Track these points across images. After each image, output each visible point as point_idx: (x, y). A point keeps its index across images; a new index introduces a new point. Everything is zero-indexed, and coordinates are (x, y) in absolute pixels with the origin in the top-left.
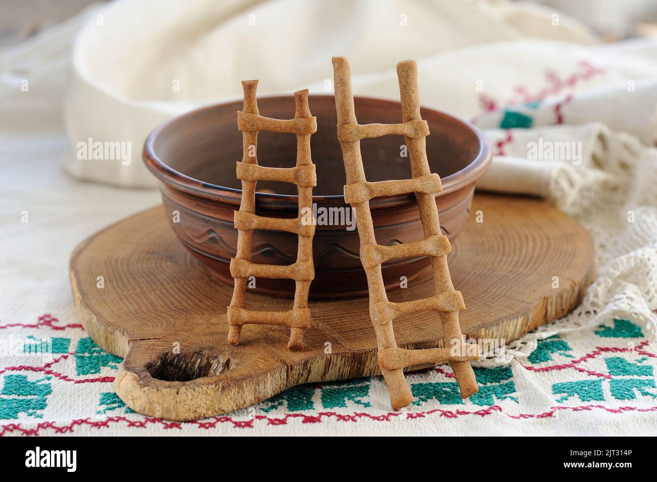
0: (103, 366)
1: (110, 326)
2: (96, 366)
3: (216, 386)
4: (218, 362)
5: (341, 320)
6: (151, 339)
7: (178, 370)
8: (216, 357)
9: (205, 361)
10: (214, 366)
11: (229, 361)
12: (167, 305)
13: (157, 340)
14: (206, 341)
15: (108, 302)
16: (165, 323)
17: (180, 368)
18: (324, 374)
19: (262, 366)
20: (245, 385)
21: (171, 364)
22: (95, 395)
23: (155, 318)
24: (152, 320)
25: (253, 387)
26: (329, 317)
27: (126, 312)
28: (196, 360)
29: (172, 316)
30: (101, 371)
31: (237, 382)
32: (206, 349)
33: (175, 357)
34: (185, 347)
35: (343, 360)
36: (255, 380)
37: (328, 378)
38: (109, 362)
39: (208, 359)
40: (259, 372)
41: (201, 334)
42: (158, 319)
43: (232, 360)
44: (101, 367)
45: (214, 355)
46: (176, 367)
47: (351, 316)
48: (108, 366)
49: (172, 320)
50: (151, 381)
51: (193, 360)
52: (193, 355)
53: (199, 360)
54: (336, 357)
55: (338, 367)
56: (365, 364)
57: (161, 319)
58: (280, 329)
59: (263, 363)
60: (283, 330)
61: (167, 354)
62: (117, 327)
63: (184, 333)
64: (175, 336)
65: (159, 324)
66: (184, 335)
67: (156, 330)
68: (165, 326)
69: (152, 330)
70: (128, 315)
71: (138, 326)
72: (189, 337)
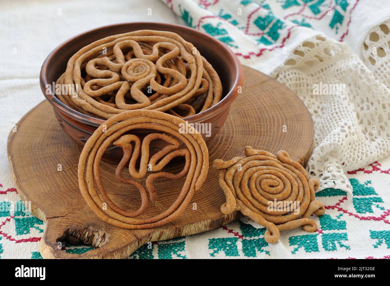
0: (31, 227)
1: (34, 205)
2: (27, 228)
3: (98, 257)
4: (99, 235)
5: (168, 198)
6: (59, 217)
7: (75, 238)
8: (97, 231)
9: (91, 234)
10: (96, 236)
11: (105, 234)
12: (66, 186)
13: (62, 218)
14: (91, 218)
15: (32, 184)
16: (66, 202)
17: (77, 238)
18: (159, 238)
19: (124, 240)
20: (115, 254)
21: (71, 235)
22: (28, 253)
23: (60, 198)
24: (59, 200)
25: (119, 254)
26: (161, 196)
27: (43, 193)
28: (86, 233)
29: (70, 196)
30: (30, 232)
31: (110, 253)
32: (91, 225)
33: (73, 232)
34: (79, 223)
35: (170, 231)
36: (120, 251)
37: (161, 239)
38: (34, 224)
39: (93, 232)
40: (123, 245)
41: (87, 211)
42: (62, 199)
43: (107, 234)
44: (30, 228)
45: (96, 230)
46: (74, 236)
47: (174, 194)
48: (34, 227)
49: (70, 199)
50: (61, 253)
51: (84, 232)
52: (84, 230)
53: (87, 233)
54: (166, 230)
55: (167, 235)
56: (182, 231)
57: (64, 199)
58: (133, 207)
59: (125, 238)
60: (134, 208)
61: (69, 229)
62: (39, 206)
63: (78, 212)
64: (72, 214)
65: (63, 204)
66: (78, 213)
67: (61, 209)
68: (66, 205)
69: (59, 209)
70: (44, 195)
71: (51, 205)
72: (81, 215)
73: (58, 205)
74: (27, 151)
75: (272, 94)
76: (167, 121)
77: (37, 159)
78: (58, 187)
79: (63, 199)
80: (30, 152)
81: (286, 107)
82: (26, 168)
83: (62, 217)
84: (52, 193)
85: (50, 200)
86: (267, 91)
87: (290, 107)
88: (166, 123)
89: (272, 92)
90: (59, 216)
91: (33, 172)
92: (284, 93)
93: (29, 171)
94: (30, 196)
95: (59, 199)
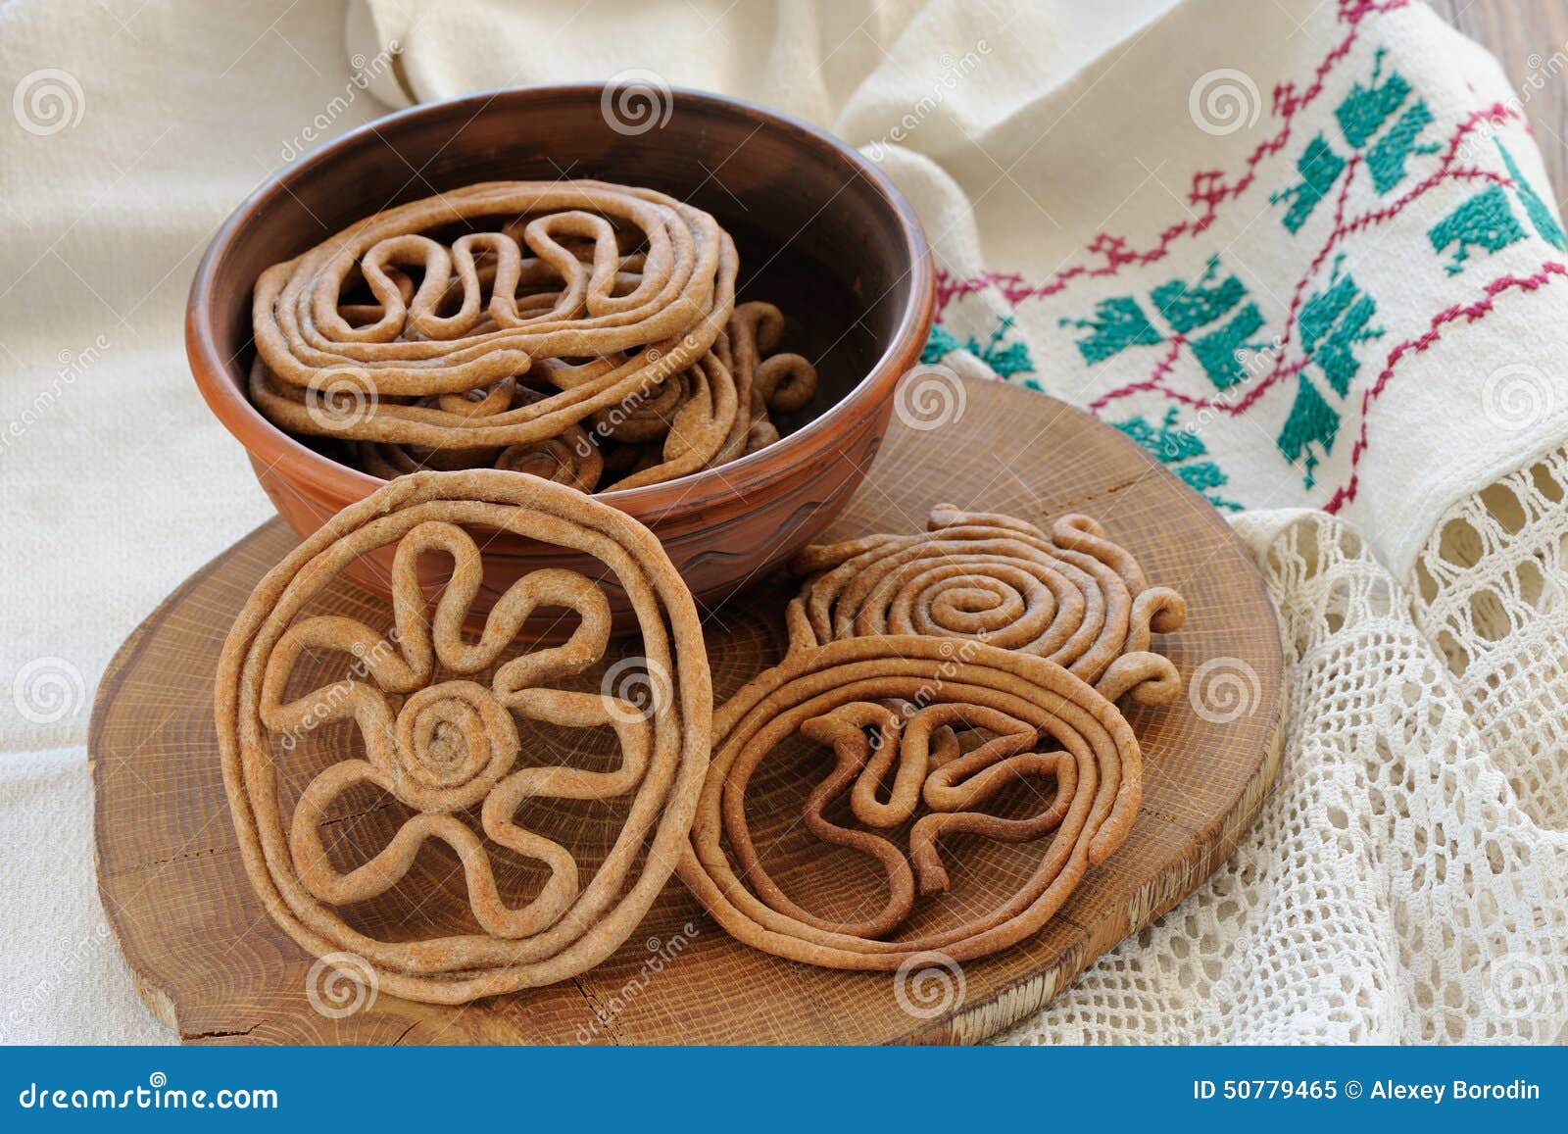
1: (146, 976)
6: (225, 1034)
13: (238, 1039)
15: (151, 887)
16: (264, 973)
24: (238, 962)
42: (251, 960)
49: (281, 962)
57: (258, 957)
63: (300, 1016)
64: (279, 1024)
65: (251, 980)
66: (299, 1022)
67: (240, 1002)
68: (262, 986)
69: (233, 1001)
70: (189, 939)
71: (204, 982)
72: (308, 1030)
73: (232, 983)
74: (161, 745)
75: (1149, 540)
76: (999, 669)
77: (191, 783)
78: (245, 907)
79: (253, 959)
80: (167, 750)
81: (1192, 600)
82: (143, 816)
83: (238, 1033)
84: (220, 930)
85: (208, 959)
86: (1133, 524)
87: (1206, 604)
88: (993, 676)
89: (1151, 532)
90: (228, 1029)
91: (166, 837)
92: (1196, 536)
93: (150, 831)
94: (135, 938)
95: (241, 958)
